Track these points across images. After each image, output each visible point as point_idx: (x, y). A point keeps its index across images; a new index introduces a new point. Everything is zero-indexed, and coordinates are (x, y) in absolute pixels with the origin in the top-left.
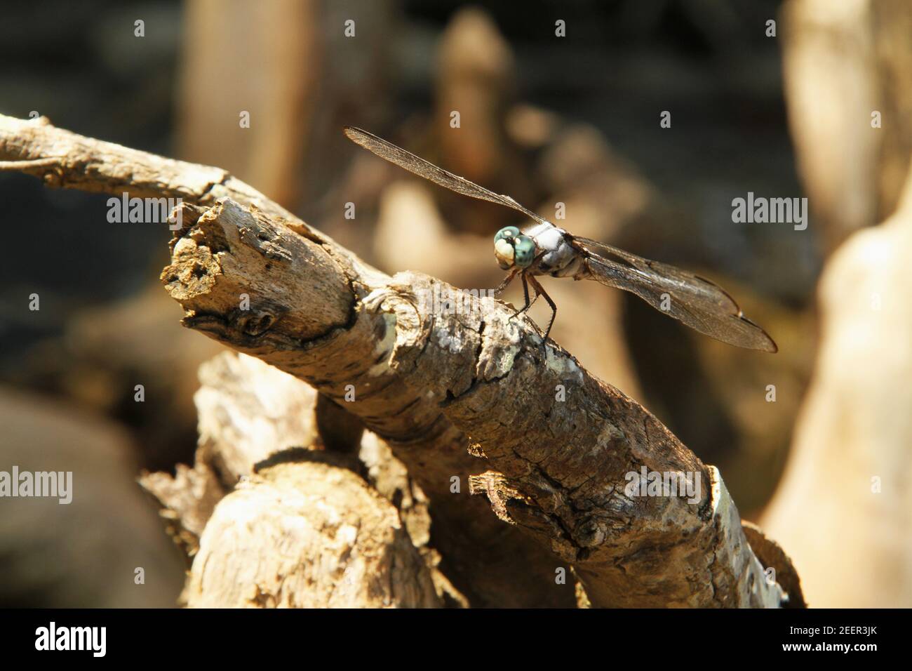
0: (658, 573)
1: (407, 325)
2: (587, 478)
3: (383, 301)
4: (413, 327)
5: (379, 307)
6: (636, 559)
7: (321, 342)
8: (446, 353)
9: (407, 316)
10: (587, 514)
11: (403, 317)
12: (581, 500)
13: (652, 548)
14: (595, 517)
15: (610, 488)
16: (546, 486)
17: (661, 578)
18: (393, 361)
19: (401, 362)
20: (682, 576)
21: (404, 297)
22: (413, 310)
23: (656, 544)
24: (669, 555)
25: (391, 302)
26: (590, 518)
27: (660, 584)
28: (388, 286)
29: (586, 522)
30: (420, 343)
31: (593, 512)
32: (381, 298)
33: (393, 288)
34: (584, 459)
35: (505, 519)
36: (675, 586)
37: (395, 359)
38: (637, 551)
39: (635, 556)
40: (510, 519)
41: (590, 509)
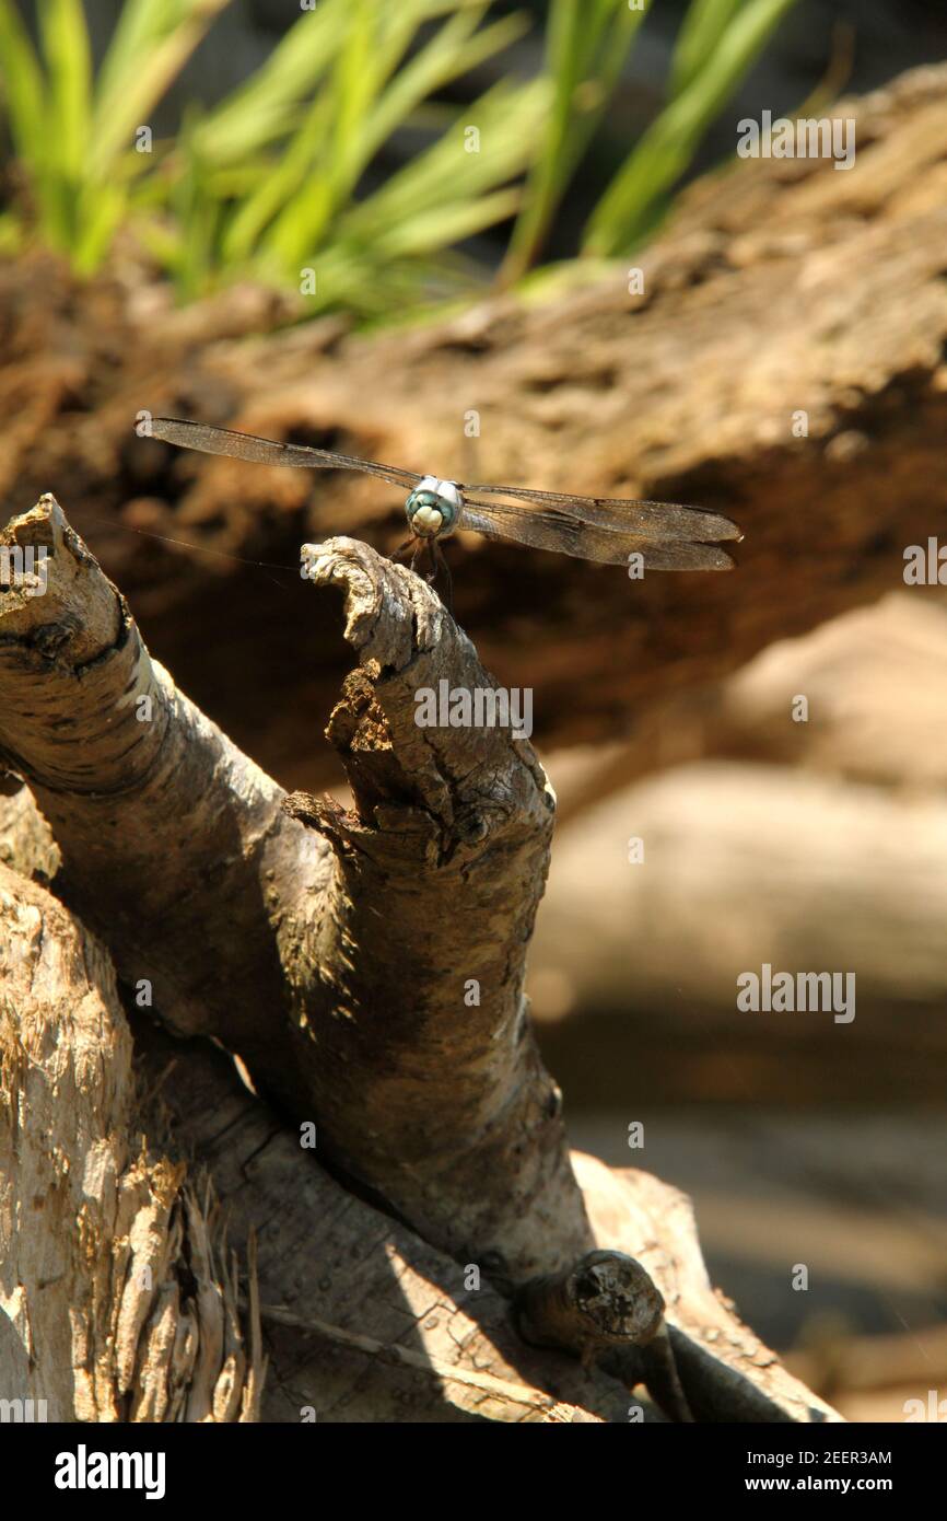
0: (496, 879)
1: (362, 591)
2: (476, 764)
3: (333, 568)
4: (368, 593)
5: (331, 574)
6: (483, 864)
7: (95, 665)
8: (392, 620)
9: (361, 582)
10: (472, 806)
11: (357, 583)
12: (466, 791)
13: (499, 849)
14: (480, 809)
15: (492, 775)
16: (439, 777)
17: (498, 886)
18: (350, 633)
19: (359, 632)
20: (519, 881)
21: (353, 561)
22: (364, 574)
23: (505, 844)
24: (514, 856)
25: (342, 569)
26: (474, 811)
27: (496, 892)
28: (334, 552)
29: (468, 816)
30: (377, 610)
31: (478, 803)
32: (332, 564)
33: (341, 553)
34: (478, 742)
35: (359, 829)
36: (510, 893)
37: (353, 630)
38: (484, 855)
39: (481, 861)
40: (366, 828)
41: (475, 801)
